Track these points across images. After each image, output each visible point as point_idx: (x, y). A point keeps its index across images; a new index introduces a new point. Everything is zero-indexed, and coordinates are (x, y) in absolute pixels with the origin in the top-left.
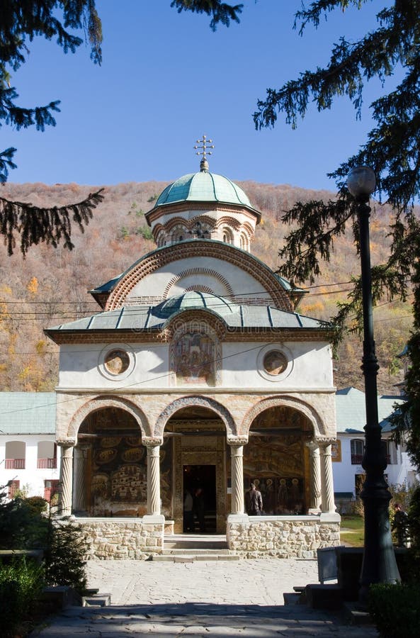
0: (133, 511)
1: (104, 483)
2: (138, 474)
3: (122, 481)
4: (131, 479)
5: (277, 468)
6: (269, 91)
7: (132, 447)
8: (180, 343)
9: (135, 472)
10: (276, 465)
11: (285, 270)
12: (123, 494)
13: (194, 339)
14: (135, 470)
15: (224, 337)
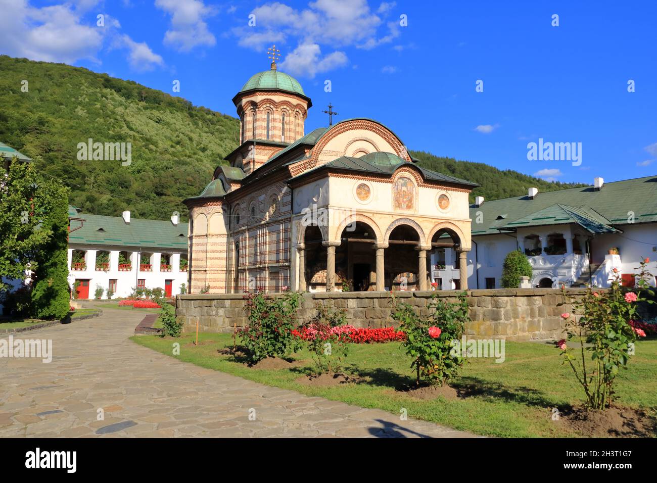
8: (397, 184)
13: (404, 182)
15: (420, 183)
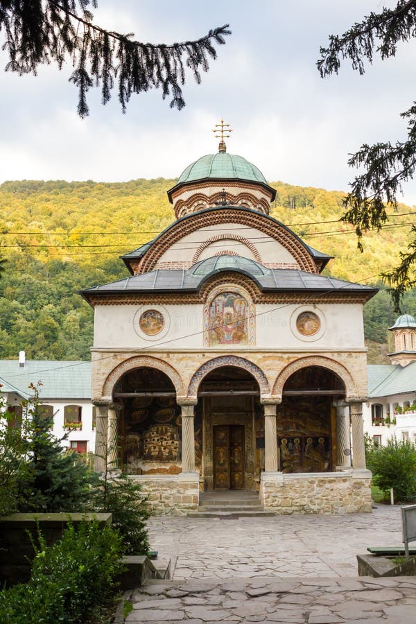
0: (165, 469)
1: (136, 442)
2: (169, 434)
3: (154, 440)
4: (162, 438)
5: (304, 428)
6: (332, 38)
7: (164, 408)
8: (214, 304)
9: (166, 432)
10: (303, 425)
11: (351, 216)
12: (155, 453)
13: (228, 300)
14: (166, 429)
15: (257, 299)
